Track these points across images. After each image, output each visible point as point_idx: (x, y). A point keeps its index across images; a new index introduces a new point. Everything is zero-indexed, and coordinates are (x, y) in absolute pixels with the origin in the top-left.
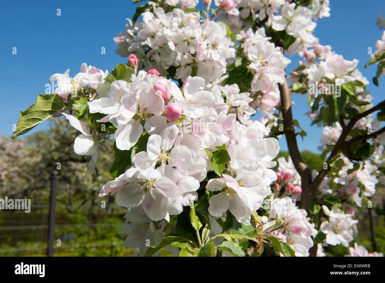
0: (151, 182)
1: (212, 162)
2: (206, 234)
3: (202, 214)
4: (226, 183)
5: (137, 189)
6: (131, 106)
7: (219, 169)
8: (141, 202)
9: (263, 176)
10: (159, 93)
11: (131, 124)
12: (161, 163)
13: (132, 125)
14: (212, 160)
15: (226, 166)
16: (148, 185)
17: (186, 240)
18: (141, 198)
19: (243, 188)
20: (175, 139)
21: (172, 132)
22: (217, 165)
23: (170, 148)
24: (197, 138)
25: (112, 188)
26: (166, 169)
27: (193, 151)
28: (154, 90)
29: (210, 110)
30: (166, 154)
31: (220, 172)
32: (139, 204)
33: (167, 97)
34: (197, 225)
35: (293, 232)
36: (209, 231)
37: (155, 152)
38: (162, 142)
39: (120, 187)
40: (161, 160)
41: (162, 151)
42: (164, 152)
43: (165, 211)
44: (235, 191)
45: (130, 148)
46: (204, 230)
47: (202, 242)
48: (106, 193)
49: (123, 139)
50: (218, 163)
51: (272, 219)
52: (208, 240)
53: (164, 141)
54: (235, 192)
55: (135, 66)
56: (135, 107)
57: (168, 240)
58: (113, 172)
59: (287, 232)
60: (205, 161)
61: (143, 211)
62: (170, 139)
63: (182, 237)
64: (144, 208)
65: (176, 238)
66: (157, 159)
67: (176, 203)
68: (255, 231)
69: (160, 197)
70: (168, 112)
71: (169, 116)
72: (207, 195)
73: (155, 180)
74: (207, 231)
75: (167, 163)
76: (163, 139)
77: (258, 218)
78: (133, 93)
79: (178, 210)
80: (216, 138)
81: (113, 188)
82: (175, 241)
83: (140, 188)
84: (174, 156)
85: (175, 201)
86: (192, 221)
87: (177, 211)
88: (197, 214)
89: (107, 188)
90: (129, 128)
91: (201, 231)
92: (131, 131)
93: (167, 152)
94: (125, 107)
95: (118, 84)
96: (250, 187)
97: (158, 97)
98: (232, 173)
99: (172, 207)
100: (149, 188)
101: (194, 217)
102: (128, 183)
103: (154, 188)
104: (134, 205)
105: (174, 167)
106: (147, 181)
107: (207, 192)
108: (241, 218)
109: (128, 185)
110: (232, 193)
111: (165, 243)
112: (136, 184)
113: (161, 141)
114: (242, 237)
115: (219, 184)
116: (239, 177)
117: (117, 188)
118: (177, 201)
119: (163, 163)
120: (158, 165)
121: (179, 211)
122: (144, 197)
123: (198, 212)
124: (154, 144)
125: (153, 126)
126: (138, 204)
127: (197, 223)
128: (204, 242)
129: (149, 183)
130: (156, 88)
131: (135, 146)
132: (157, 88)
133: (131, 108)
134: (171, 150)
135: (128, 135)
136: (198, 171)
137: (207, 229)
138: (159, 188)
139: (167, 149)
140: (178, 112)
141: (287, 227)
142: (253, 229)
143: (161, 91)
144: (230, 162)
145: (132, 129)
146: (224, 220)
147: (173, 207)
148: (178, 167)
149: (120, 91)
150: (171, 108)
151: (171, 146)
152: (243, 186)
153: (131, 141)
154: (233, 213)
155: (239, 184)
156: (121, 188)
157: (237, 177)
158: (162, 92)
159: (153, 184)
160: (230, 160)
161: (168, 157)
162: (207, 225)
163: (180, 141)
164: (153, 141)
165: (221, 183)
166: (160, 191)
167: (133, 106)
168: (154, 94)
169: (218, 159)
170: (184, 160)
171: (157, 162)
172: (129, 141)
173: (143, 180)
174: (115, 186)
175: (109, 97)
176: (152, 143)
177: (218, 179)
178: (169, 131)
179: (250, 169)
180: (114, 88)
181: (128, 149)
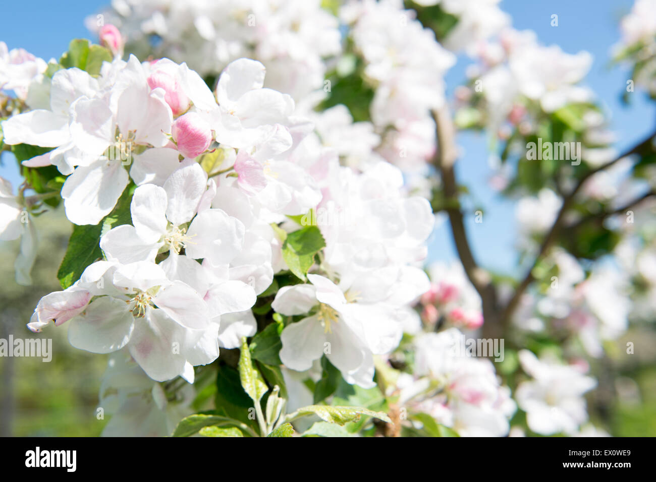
0: (148, 294)
1: (286, 251)
2: (275, 407)
3: (267, 364)
4: (317, 293)
5: (117, 312)
6: (98, 127)
7: (302, 265)
8: (126, 340)
9: (398, 280)
10: (159, 94)
11: (100, 167)
12: (169, 251)
13: (104, 170)
14: (284, 246)
15: (318, 260)
16: (140, 301)
17: (233, 422)
18: (127, 332)
19: (354, 305)
20: (200, 196)
21: (190, 180)
22: (296, 258)
23: (188, 218)
24: (249, 193)
25: (57, 310)
26: (180, 265)
27: (240, 222)
28: (149, 88)
29: (276, 129)
30: (180, 231)
31: (303, 272)
32: (123, 345)
33: (178, 106)
34: (254, 388)
35: (466, 401)
36: (282, 401)
37: (153, 227)
38: (169, 203)
39: (76, 308)
40: (169, 245)
41: (170, 223)
42: (176, 227)
43: (181, 358)
44: (337, 313)
45: (100, 220)
46: (272, 399)
47: (267, 425)
48: (43, 319)
49: (84, 200)
50: (299, 253)
51: (420, 377)
52: (282, 420)
53: (174, 201)
54: (337, 316)
55: (115, 52)
56: (107, 129)
57: (193, 424)
58: (65, 276)
59: (452, 402)
60: (269, 247)
61: (133, 360)
62: (187, 197)
63: (224, 416)
64: (134, 352)
65: (211, 419)
66: (159, 242)
67: (203, 337)
68: (385, 402)
69: (169, 327)
70: (180, 135)
71: (183, 144)
72: (277, 325)
73: (155, 290)
74: (278, 402)
75: (182, 252)
76: (170, 197)
77: (390, 375)
78: (100, 96)
79: (208, 353)
80: (293, 195)
81: (59, 307)
82: (209, 425)
83: (124, 309)
84: (196, 235)
85: (201, 335)
86: (245, 380)
87: (205, 356)
88: (256, 364)
89: (46, 309)
90: (97, 176)
91: (264, 402)
92: (102, 183)
93: (181, 227)
94: (85, 128)
95: (69, 78)
96: (370, 303)
97: (157, 103)
98: (332, 275)
99: (195, 347)
100: (143, 307)
101: (247, 371)
102: (96, 297)
103: (155, 307)
104: (112, 347)
105: (200, 261)
106: (139, 292)
107: (277, 318)
108: (351, 372)
109: (96, 303)
110: (331, 318)
111: (188, 431)
112: (113, 299)
113: (167, 200)
114: (354, 410)
115: (300, 299)
116: (346, 281)
117: (70, 310)
118: (205, 335)
119: (174, 253)
120: (163, 256)
121: (210, 357)
122: (132, 328)
123: (259, 360)
124: (149, 207)
125: (151, 172)
126: (121, 344)
127: (256, 384)
128: (271, 425)
129: (143, 296)
130: (152, 84)
131: (110, 216)
132: (155, 82)
133: (98, 132)
134: (192, 221)
135: (95, 193)
136: (253, 268)
137: (279, 396)
138: (165, 306)
139: (183, 221)
140: (201, 132)
141: (454, 393)
142: (379, 398)
143: (164, 88)
144: (326, 250)
145: (103, 178)
146: (317, 377)
147: (198, 347)
148: (208, 260)
149: (75, 93)
150: (186, 123)
151: (192, 215)
152: (355, 301)
153: (102, 204)
154: (335, 362)
155: (346, 297)
156: (81, 310)
157: (342, 282)
158: (167, 91)
159: (150, 298)
160: (324, 245)
161: (185, 239)
162: (277, 388)
163: (209, 200)
164: (148, 198)
165: (307, 296)
166: (169, 314)
167: (103, 127)
168: (149, 96)
169: (299, 247)
170: (218, 242)
171: (160, 250)
172: (96, 206)
173: (128, 290)
174: (64, 303)
175: (49, 109)
176: (144, 203)
177: (298, 288)
178: (184, 177)
179: (369, 263)
180: (59, 87)
181: (95, 222)
